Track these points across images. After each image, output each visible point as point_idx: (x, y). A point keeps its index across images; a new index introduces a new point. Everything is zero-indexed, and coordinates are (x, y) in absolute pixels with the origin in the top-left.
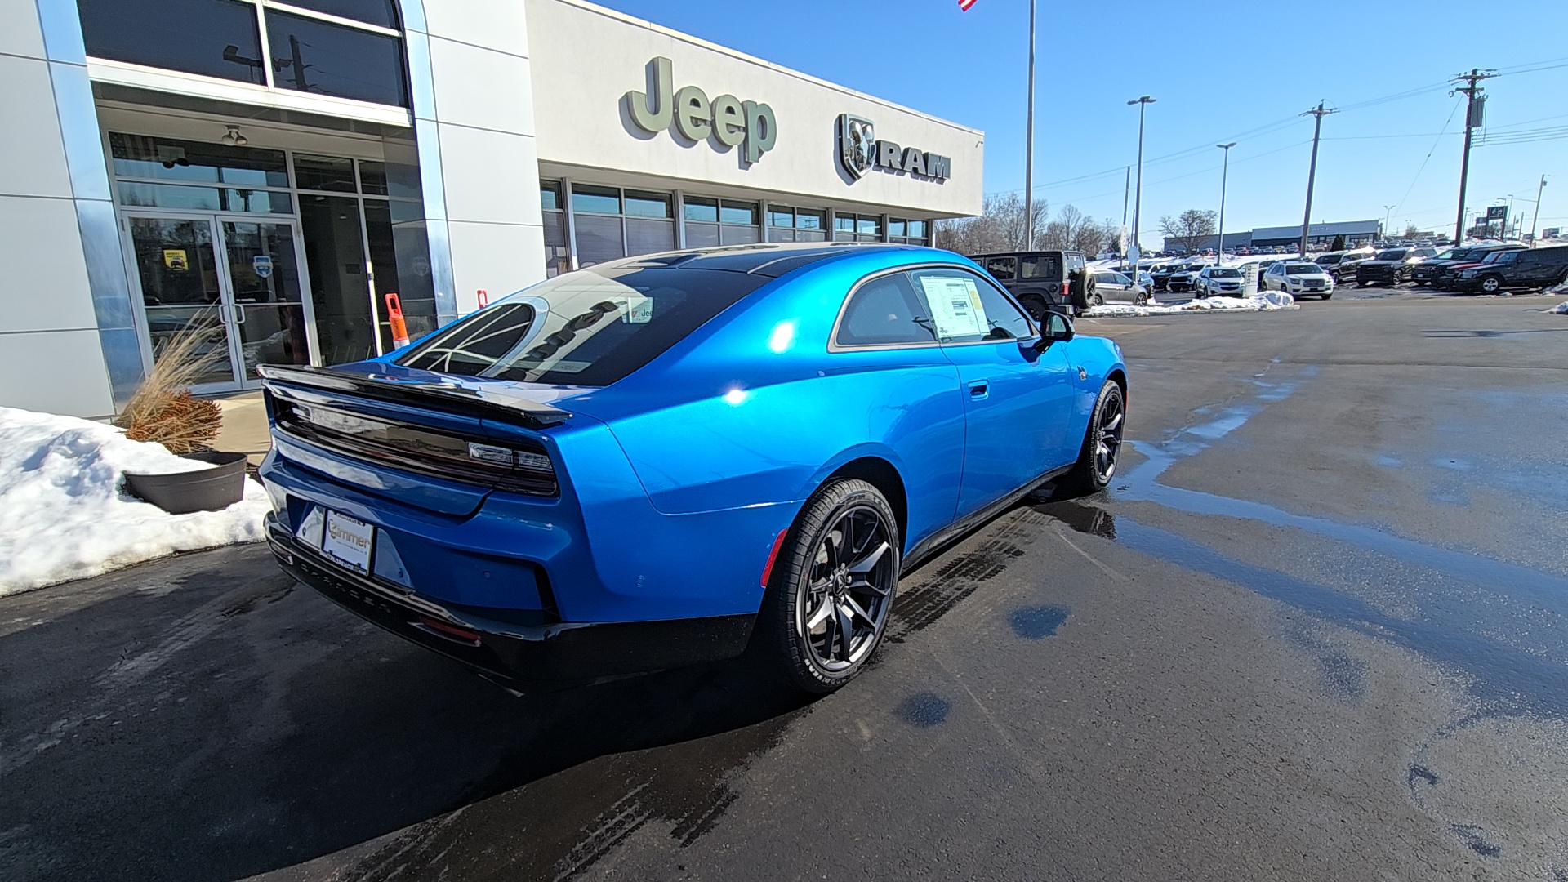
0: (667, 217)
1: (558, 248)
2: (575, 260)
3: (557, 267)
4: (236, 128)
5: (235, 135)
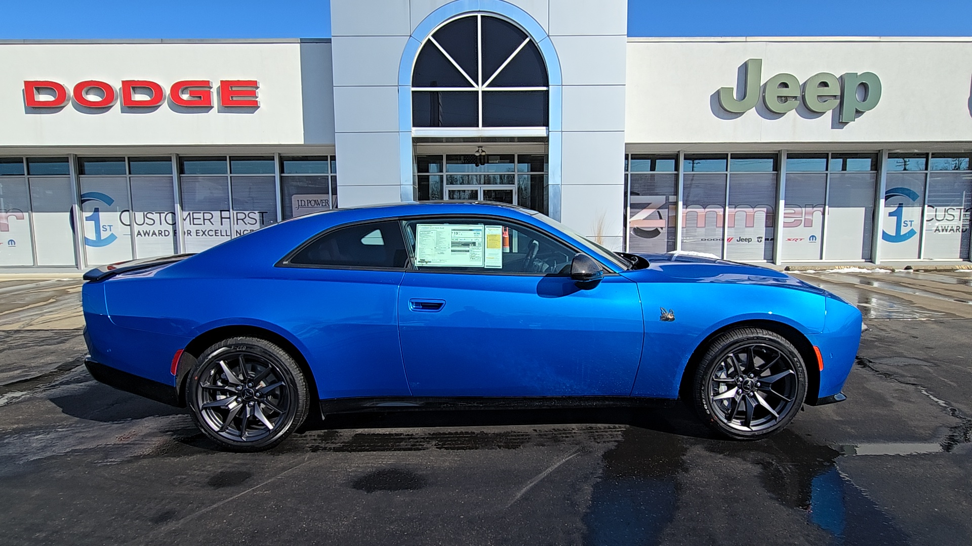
0: (773, 171)
1: (670, 197)
2: (680, 204)
3: (668, 208)
4: (482, 147)
5: (480, 151)
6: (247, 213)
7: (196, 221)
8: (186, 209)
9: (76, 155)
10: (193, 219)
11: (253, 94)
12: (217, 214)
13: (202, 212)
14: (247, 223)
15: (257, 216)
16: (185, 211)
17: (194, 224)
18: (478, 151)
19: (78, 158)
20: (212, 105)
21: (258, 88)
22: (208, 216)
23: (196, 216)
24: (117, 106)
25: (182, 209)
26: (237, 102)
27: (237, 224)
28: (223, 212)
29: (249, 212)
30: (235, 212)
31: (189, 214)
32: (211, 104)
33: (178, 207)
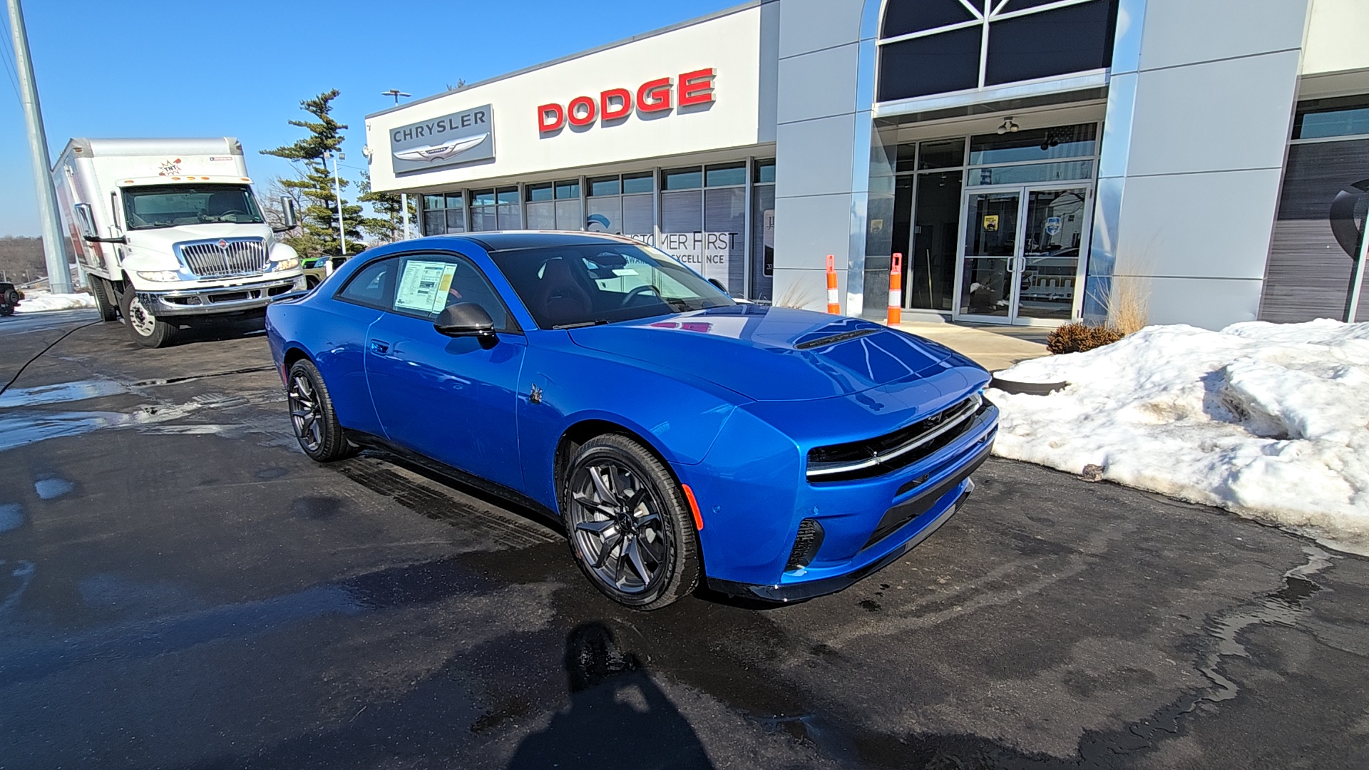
4: (1011, 118)
5: (1008, 125)
6: (718, 234)
7: (673, 245)
8: (666, 230)
9: (585, 176)
10: (671, 242)
11: (707, 85)
12: (690, 236)
13: (678, 234)
14: (717, 246)
15: (726, 238)
16: (665, 233)
17: (671, 248)
18: (1004, 126)
19: (587, 179)
20: (670, 107)
21: (714, 76)
22: (683, 239)
23: (673, 238)
24: (598, 120)
25: (661, 230)
26: (696, 99)
27: (708, 248)
28: (696, 234)
29: (719, 233)
30: (707, 234)
31: (667, 237)
32: (668, 105)
33: (656, 228)
